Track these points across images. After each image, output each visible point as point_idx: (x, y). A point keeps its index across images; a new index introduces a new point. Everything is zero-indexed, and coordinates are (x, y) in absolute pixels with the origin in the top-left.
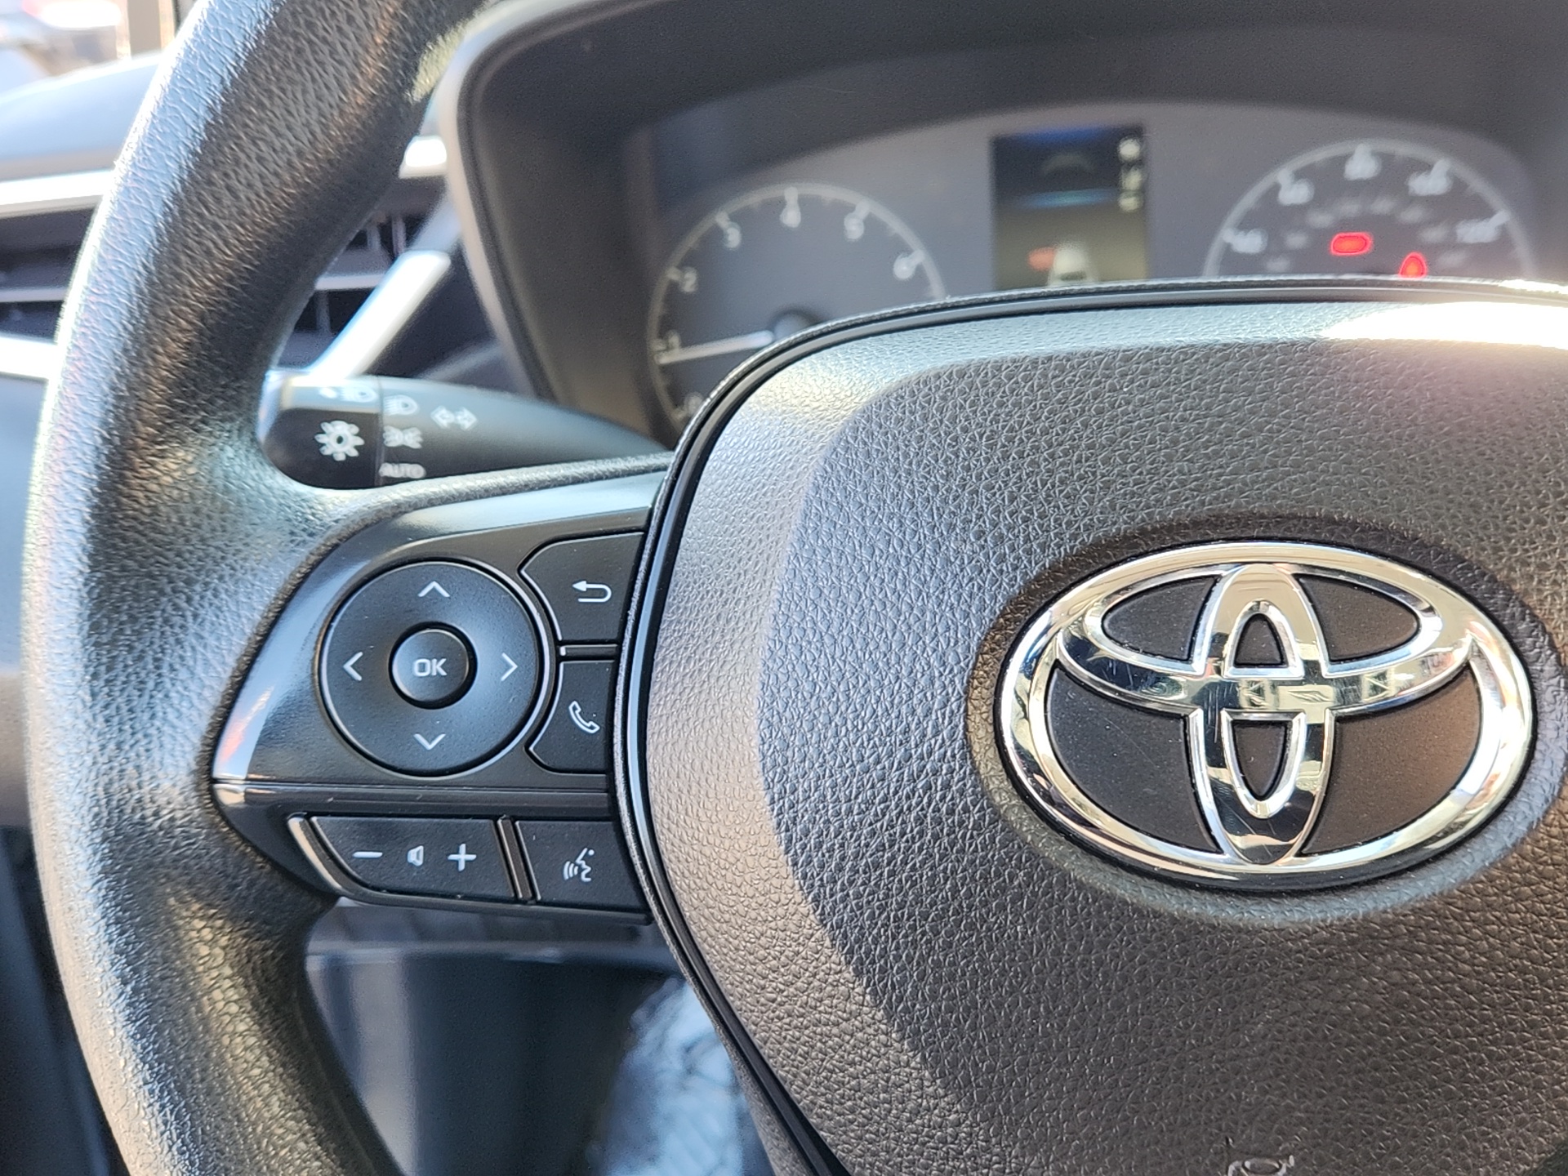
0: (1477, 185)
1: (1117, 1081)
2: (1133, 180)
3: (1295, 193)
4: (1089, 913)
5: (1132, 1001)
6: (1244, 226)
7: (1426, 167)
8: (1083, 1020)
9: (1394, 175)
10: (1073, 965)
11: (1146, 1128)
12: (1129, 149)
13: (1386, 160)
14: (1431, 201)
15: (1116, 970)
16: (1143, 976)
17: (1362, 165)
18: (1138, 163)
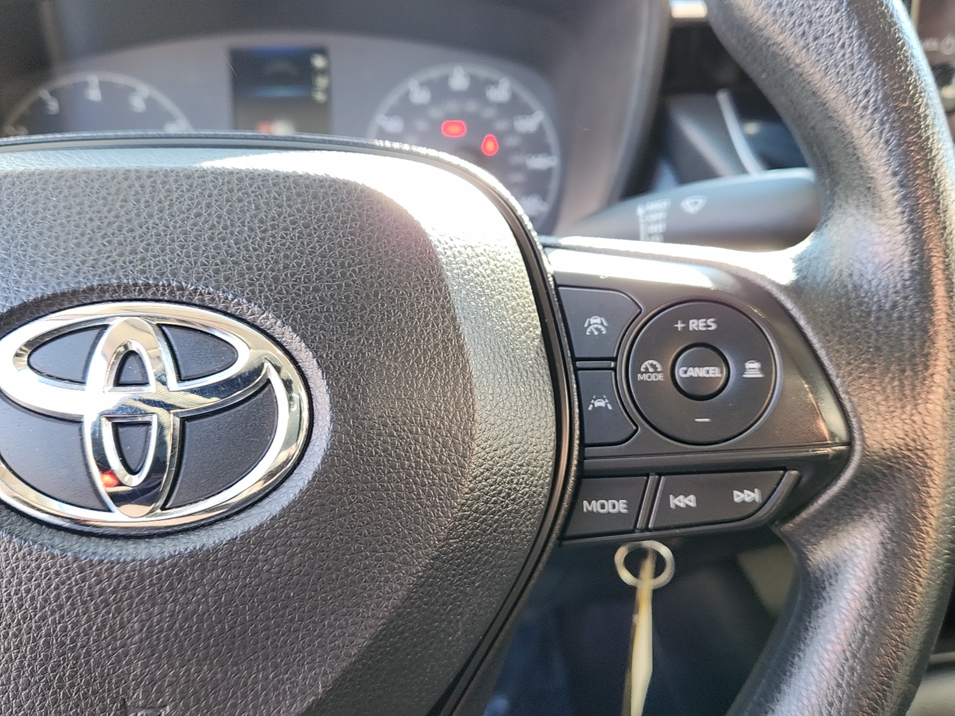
0: (526, 97)
1: (46, 668)
2: (322, 82)
3: (420, 96)
4: (17, 559)
5: (52, 615)
6: (391, 113)
7: (495, 83)
8: (20, 630)
9: (478, 89)
10: (9, 594)
11: (69, 698)
12: (319, 62)
13: (473, 79)
14: (500, 106)
15: (39, 595)
16: (58, 597)
17: (459, 80)
18: (325, 72)
